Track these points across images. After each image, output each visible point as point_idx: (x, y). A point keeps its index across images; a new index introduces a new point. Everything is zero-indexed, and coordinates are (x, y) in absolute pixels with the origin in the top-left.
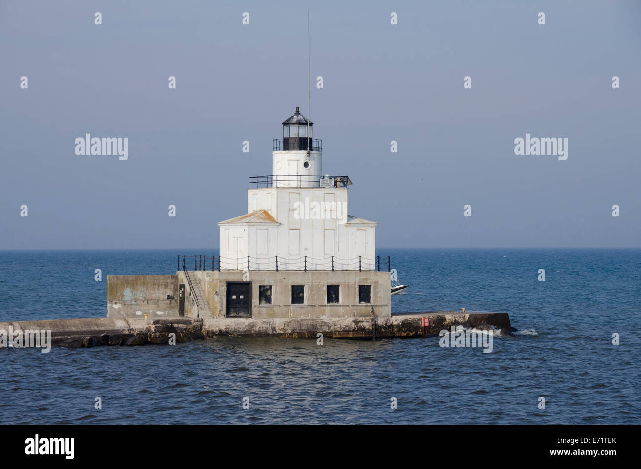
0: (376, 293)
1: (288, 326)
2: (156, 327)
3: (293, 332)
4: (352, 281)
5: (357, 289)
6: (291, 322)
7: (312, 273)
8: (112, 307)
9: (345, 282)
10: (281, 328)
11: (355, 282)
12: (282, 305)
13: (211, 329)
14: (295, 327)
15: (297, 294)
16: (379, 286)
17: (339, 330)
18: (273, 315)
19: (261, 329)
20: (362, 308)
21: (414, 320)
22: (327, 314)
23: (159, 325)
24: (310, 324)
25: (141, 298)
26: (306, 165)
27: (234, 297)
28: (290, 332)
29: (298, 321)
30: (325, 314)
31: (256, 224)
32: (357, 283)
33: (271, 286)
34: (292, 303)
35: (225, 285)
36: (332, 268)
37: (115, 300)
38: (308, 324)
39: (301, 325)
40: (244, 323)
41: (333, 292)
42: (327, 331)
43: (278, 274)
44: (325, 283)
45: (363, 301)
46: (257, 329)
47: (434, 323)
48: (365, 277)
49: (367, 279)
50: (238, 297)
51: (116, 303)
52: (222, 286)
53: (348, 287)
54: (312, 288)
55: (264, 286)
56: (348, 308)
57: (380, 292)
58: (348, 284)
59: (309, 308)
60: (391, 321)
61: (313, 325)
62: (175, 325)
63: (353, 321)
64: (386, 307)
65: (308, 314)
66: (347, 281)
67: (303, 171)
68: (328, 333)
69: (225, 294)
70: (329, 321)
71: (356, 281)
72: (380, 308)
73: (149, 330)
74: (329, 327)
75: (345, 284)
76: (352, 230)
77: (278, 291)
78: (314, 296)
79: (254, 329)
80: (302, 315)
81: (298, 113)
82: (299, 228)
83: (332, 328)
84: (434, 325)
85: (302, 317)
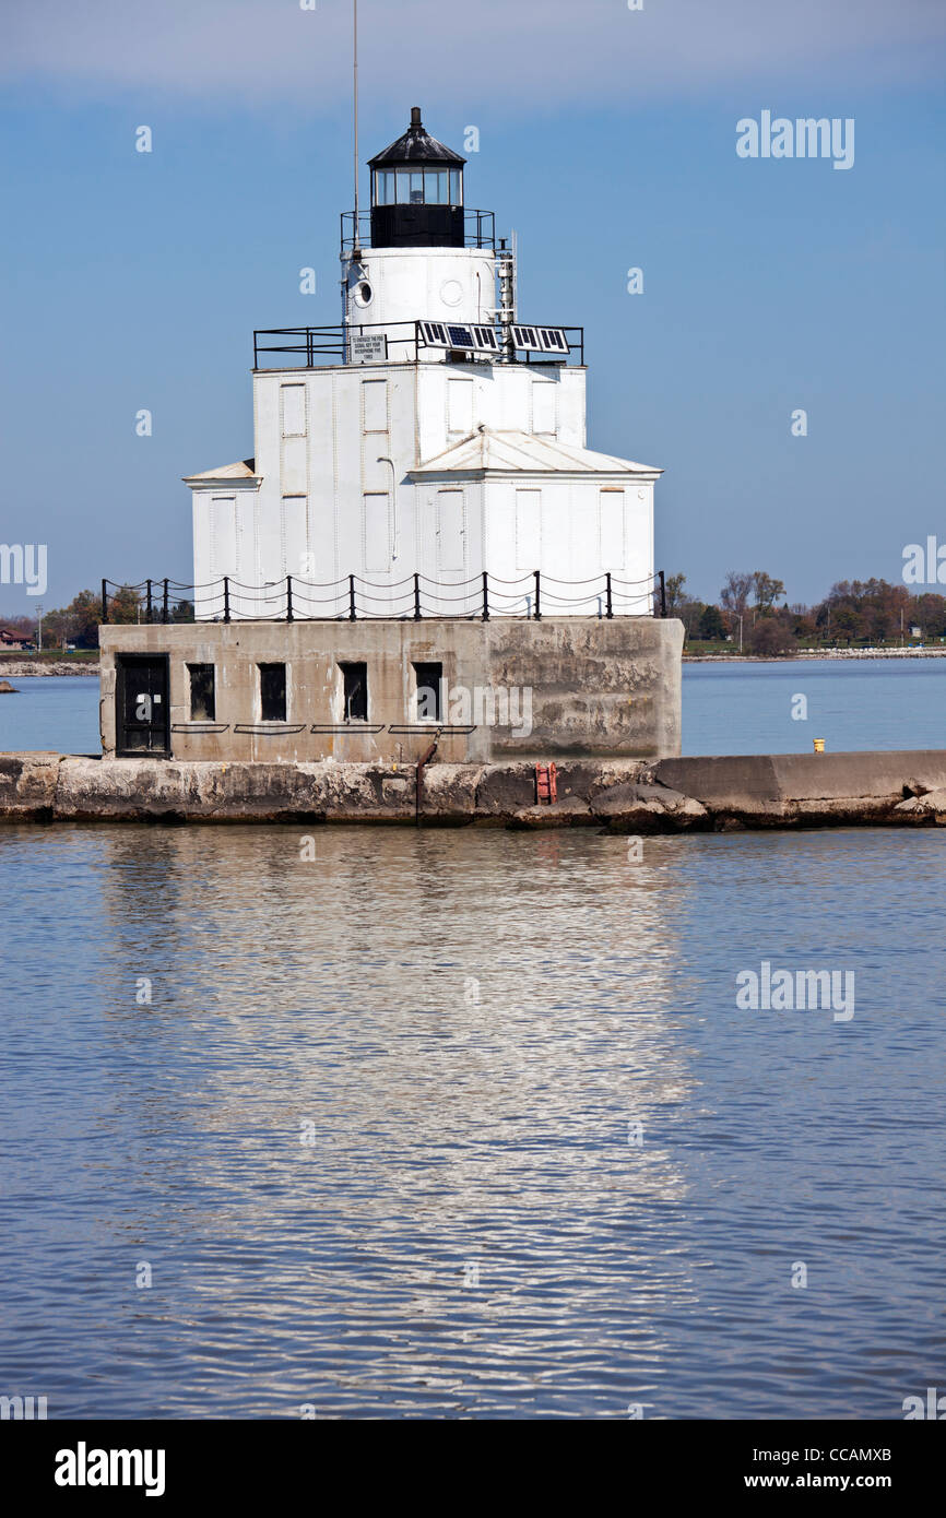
1: (223, 784)
4: (392, 652)
5: (406, 676)
6: (228, 772)
7: (303, 627)
9: (376, 655)
11: (402, 654)
12: (234, 724)
16: (459, 668)
17: (335, 800)
18: (216, 753)
19: (166, 792)
20: (420, 735)
22: (336, 751)
24: (272, 782)
26: (366, 292)
27: (142, 699)
30: (331, 754)
31: (211, 484)
32: (405, 657)
33: (213, 667)
34: (264, 718)
35: (115, 664)
36: (350, 612)
40: (128, 774)
43: (226, 629)
44: (329, 657)
46: (157, 792)
48: (424, 640)
49: (428, 645)
50: (150, 698)
52: (109, 666)
53: (384, 671)
54: (300, 669)
55: (199, 667)
56: (382, 735)
58: (384, 663)
59: (291, 733)
63: (369, 774)
64: (474, 733)
65: (293, 750)
66: (380, 652)
67: (358, 312)
69: (113, 688)
70: (315, 775)
71: (401, 652)
74: (316, 793)
75: (376, 662)
76: (428, 493)
77: (226, 682)
78: (309, 696)
79: (150, 790)
80: (280, 754)
81: (415, 129)
82: (304, 492)
83: (322, 794)
85: (279, 759)
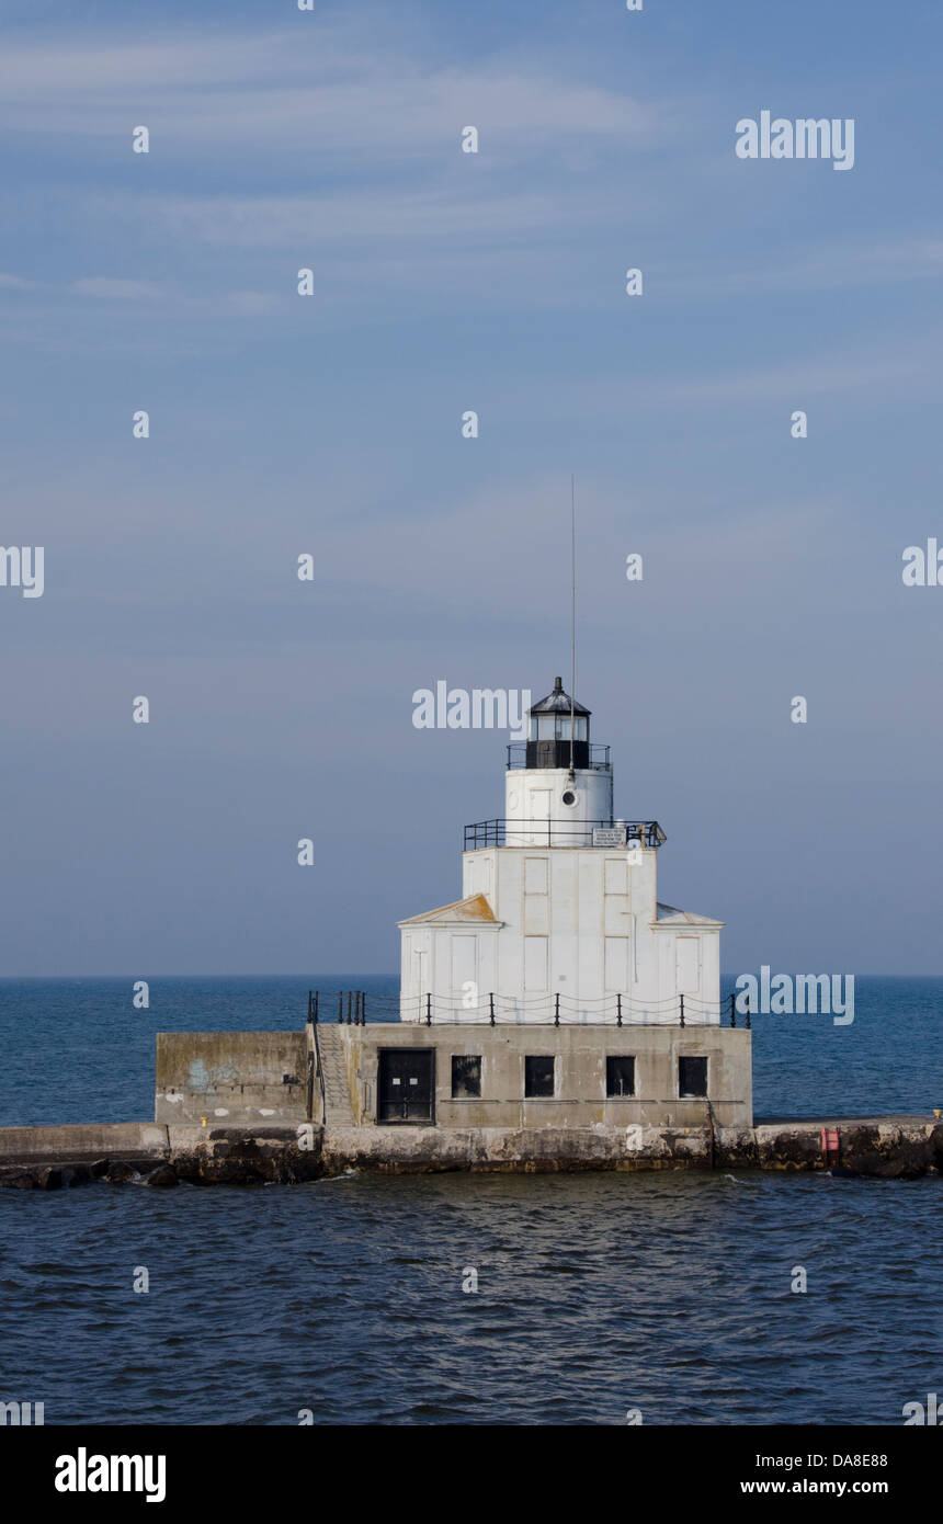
0: (717, 1074)
1: (514, 1144)
2: (216, 1146)
3: (526, 1157)
4: (662, 1049)
5: (675, 1066)
6: (519, 1136)
7: (571, 1030)
8: (164, 1100)
9: (646, 1051)
10: (497, 1149)
11: (670, 1051)
12: (503, 1100)
13: (339, 1150)
14: (530, 1147)
15: (538, 1075)
16: (724, 1061)
17: (631, 1155)
18: (483, 1121)
19: (453, 1151)
20: (688, 1107)
21: (803, 1135)
22: (605, 1119)
23: (225, 1141)
24: (564, 1142)
25: (226, 1081)
26: (568, 798)
27: (397, 1081)
28: (518, 1158)
29: (537, 1134)
30: (600, 1120)
31: (448, 924)
32: (674, 1053)
33: (479, 1058)
34: (526, 1096)
35: (375, 1055)
36: (617, 1020)
37: (171, 1084)
38: (558, 1141)
39: (542, 1142)
40: (414, 1137)
41: (619, 1073)
42: (603, 1157)
43: (496, 1033)
44: (599, 1051)
45: (689, 1092)
46: (444, 1151)
47: (850, 1143)
48: (692, 1041)
49: (696, 1045)
50: (405, 1081)
51: (173, 1092)
52: (369, 1057)
53: (654, 1062)
54: (571, 1062)
55: (464, 1058)
56: (655, 1108)
57: (728, 1072)
58: (654, 1057)
59: (565, 1107)
60: (753, 1136)
61: (571, 1144)
62: (260, 1142)
63: (662, 1136)
64: (741, 1106)
65: (562, 1118)
66: (651, 1048)
67: (564, 811)
68: (605, 1161)
69: (375, 1074)
70: (609, 1136)
71: (671, 1049)
72: (727, 1107)
73: (201, 1151)
74: (608, 1149)
75: (646, 1056)
76: (667, 937)
77: (494, 1069)
78: (580, 1080)
79: (437, 1150)
80: (548, 1121)
81: (559, 691)
82: (545, 932)
83: (614, 1151)
84: (850, 1148)
85: (549, 1125)
